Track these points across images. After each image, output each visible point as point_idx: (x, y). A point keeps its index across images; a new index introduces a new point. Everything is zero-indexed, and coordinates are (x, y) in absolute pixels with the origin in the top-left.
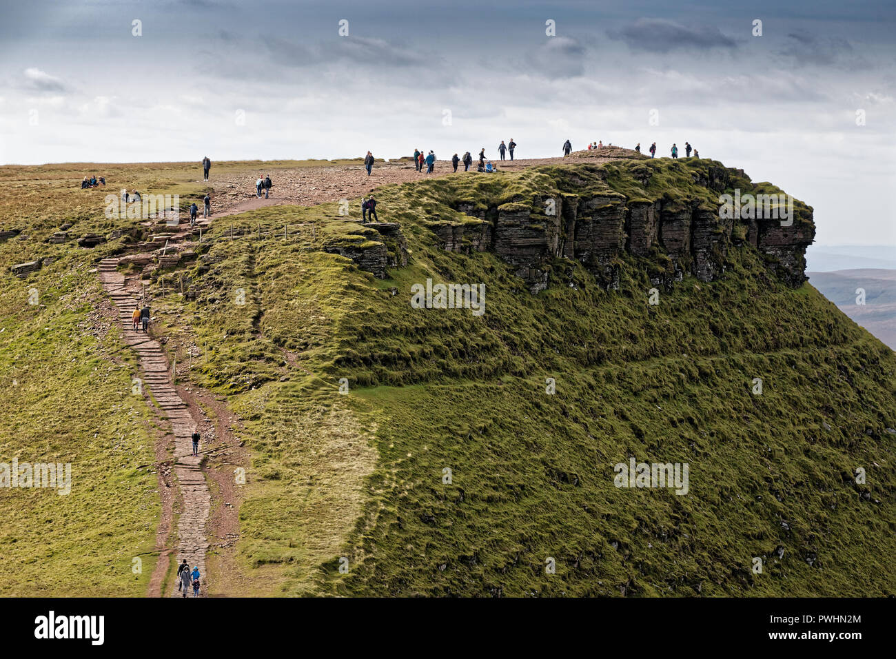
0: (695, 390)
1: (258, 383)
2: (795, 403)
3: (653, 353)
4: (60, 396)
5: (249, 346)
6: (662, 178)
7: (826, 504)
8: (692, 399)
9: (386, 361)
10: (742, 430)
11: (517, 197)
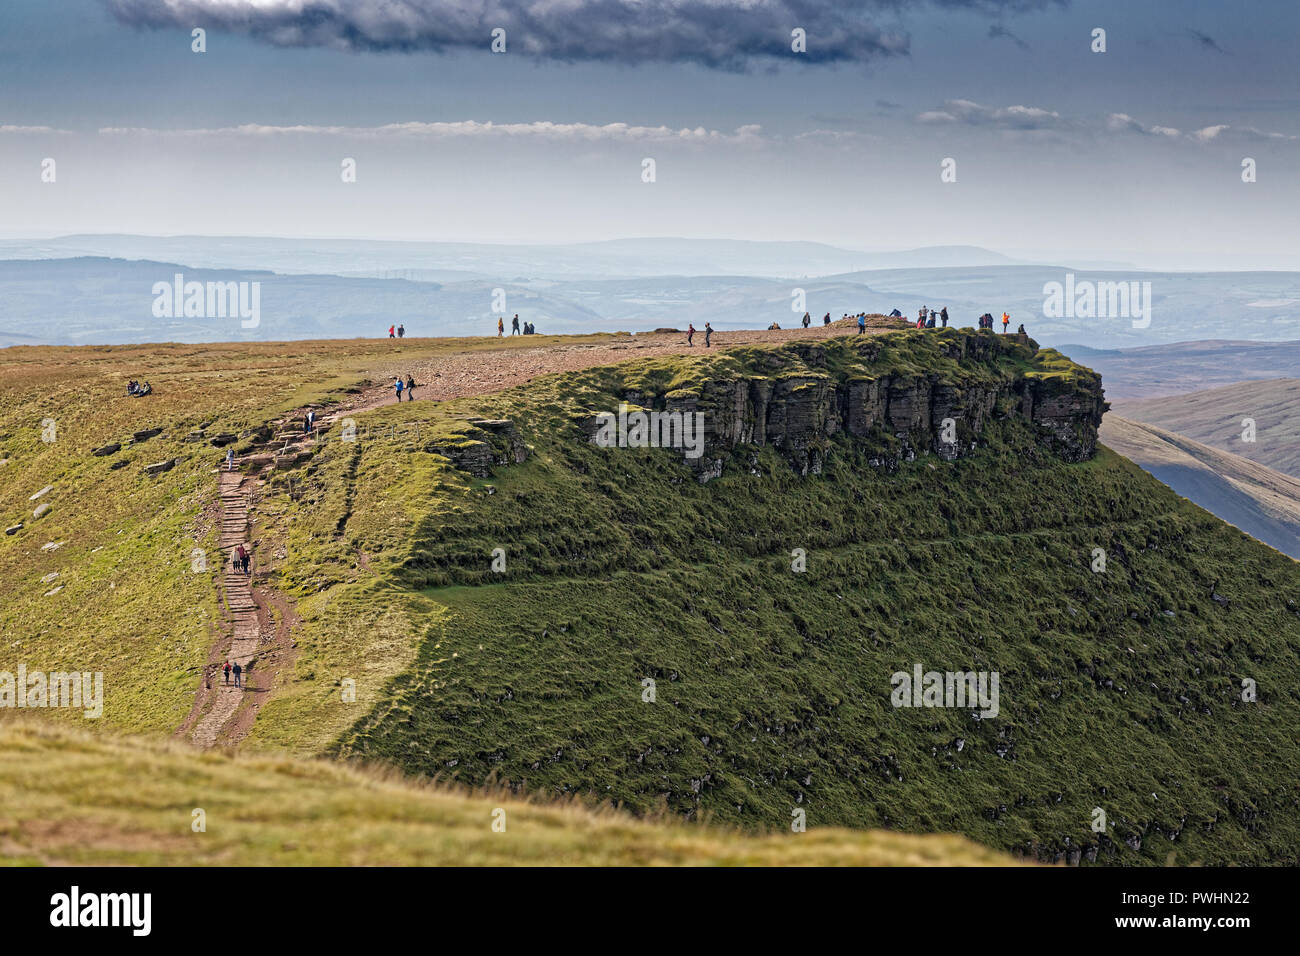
0: (897, 577)
1: (327, 585)
2: (1036, 588)
3: (852, 539)
4: (144, 599)
6: (895, 352)
7: (1044, 693)
8: (890, 587)
9: (464, 561)
10: (949, 618)
11: (687, 384)
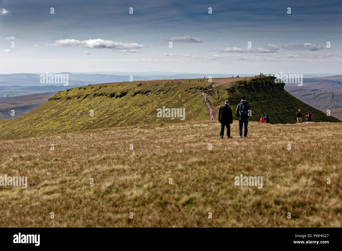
0: (269, 103)
1: (219, 105)
2: (282, 104)
3: (264, 99)
4: (197, 107)
5: (218, 101)
6: (266, 79)
7: (285, 116)
8: (269, 104)
9: (233, 102)
10: (275, 108)
11: (248, 82)
